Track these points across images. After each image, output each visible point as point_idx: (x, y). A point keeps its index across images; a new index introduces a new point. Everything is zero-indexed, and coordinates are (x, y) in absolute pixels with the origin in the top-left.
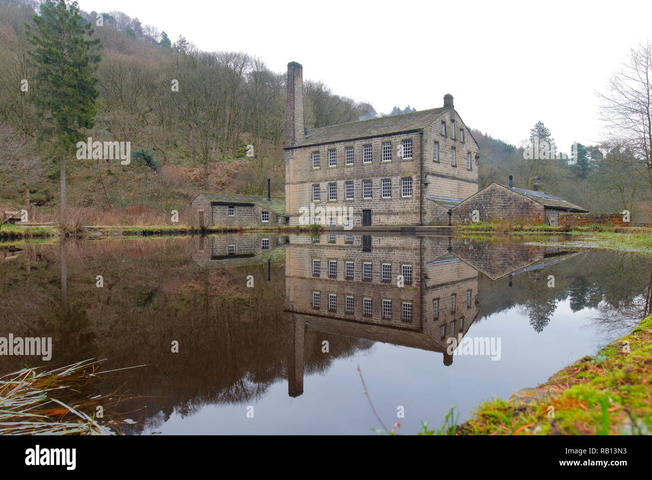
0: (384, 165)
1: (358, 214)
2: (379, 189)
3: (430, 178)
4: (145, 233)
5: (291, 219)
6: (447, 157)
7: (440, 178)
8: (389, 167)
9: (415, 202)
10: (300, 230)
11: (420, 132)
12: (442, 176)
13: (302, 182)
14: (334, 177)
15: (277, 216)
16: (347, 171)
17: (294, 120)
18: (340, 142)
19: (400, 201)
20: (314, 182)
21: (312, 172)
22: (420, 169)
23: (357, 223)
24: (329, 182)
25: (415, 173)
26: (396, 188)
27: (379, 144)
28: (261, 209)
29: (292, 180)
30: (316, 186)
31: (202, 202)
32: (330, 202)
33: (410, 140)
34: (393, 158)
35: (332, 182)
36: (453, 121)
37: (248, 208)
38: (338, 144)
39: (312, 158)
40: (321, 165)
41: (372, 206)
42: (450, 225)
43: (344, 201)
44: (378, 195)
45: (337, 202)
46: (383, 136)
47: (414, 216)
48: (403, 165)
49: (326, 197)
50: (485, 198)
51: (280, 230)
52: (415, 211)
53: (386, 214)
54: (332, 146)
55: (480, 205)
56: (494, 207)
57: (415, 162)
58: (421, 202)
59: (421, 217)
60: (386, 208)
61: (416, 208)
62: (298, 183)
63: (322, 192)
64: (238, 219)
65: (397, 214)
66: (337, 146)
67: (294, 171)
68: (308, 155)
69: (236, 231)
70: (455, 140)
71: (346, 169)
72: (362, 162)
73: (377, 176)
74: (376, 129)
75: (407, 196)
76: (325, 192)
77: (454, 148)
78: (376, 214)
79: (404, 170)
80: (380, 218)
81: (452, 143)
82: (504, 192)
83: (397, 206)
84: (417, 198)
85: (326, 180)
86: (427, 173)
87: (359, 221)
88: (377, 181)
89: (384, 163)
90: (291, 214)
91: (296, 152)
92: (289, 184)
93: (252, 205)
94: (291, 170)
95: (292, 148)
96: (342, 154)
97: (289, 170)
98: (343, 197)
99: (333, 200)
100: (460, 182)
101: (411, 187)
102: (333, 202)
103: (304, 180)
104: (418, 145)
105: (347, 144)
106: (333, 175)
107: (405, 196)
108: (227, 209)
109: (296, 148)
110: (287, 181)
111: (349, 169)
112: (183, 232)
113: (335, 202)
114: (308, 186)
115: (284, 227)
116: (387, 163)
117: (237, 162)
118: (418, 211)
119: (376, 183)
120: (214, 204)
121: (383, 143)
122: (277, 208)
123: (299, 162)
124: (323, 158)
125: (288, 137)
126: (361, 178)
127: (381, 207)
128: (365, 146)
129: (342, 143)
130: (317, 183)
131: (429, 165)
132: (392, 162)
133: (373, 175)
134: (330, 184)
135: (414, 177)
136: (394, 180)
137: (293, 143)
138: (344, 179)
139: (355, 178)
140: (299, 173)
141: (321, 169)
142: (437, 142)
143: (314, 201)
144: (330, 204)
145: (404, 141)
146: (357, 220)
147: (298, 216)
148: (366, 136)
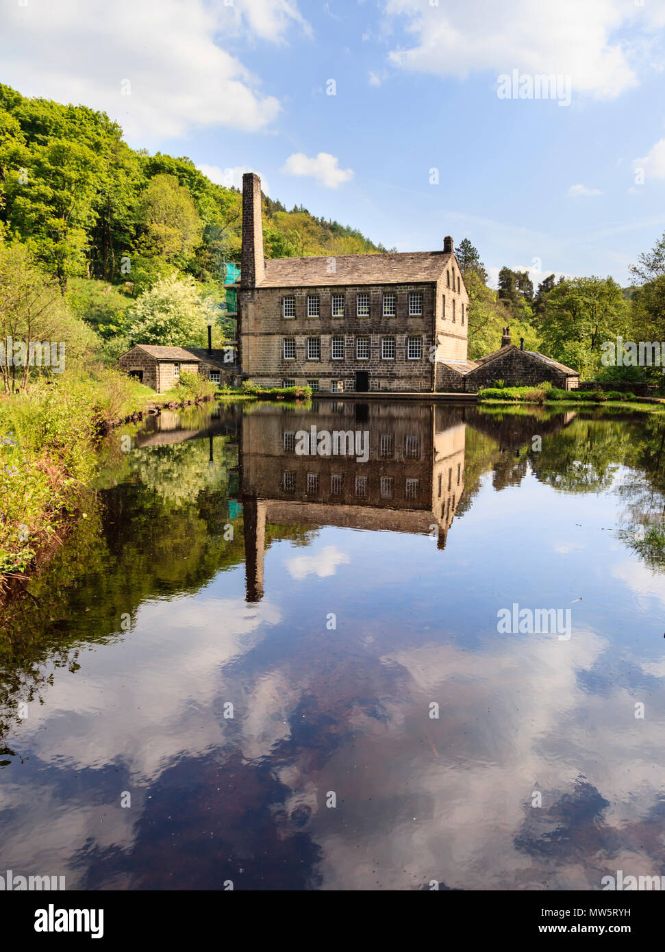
0: (386, 320)
1: (352, 377)
2: (377, 348)
3: (441, 339)
5: (251, 380)
6: (449, 312)
7: (445, 338)
8: (392, 323)
9: (425, 365)
11: (433, 285)
12: (447, 335)
13: (267, 334)
14: (316, 331)
15: (232, 377)
16: (335, 324)
17: (253, 252)
18: (325, 286)
19: (406, 364)
20: (287, 334)
21: (283, 322)
22: (430, 327)
23: (349, 388)
24: (308, 336)
25: (425, 332)
26: (401, 348)
27: (378, 294)
28: (209, 367)
29: (252, 330)
30: (289, 340)
31: (139, 358)
32: (309, 361)
33: (420, 293)
34: (398, 312)
35: (313, 336)
36: (453, 269)
37: (192, 367)
38: (323, 289)
39: (282, 304)
40: (298, 314)
41: (369, 368)
42: (465, 391)
44: (378, 355)
45: (320, 361)
46: (385, 285)
47: (423, 381)
48: (410, 321)
49: (304, 355)
50: (505, 363)
52: (423, 376)
53: (387, 377)
54: (312, 292)
55: (500, 371)
56: (514, 374)
57: (425, 320)
58: (432, 366)
59: (432, 382)
60: (388, 371)
61: (426, 372)
62: (261, 334)
63: (298, 348)
65: (402, 378)
66: (321, 291)
67: (256, 319)
68: (277, 300)
71: (333, 322)
72: (356, 315)
73: (376, 333)
75: (415, 358)
76: (303, 348)
78: (374, 377)
79: (411, 327)
80: (379, 383)
82: (526, 358)
83: (401, 369)
84: (427, 361)
85: (304, 334)
86: (438, 333)
87: (350, 385)
88: (375, 340)
89: (386, 317)
90: (251, 374)
91: (257, 295)
92: (247, 334)
93: (197, 361)
94: (251, 316)
95: (253, 289)
96: (327, 302)
97: (247, 317)
98: (328, 356)
99: (314, 358)
100: (457, 340)
101: (419, 348)
102: (315, 361)
103: (271, 331)
104: (429, 300)
105: (335, 290)
106: (315, 328)
107: (412, 358)
108: (172, 366)
109: (259, 289)
110: (243, 332)
111: (337, 322)
113: (318, 362)
114: (277, 340)
116: (390, 318)
118: (429, 375)
119: (373, 341)
121: (385, 294)
123: (263, 308)
124: (300, 306)
125: (245, 275)
126: (355, 333)
127: (382, 370)
128: (359, 294)
129: (328, 289)
130: (291, 336)
131: (441, 325)
132: (396, 317)
133: (371, 332)
134: (310, 339)
135: (424, 336)
136: (398, 338)
137: (254, 283)
138: (330, 333)
139: (345, 333)
140: (262, 322)
141: (296, 318)
142: (444, 296)
143: (285, 358)
144: (311, 363)
145: (412, 293)
146: (348, 385)
147: (262, 377)
148: (361, 282)
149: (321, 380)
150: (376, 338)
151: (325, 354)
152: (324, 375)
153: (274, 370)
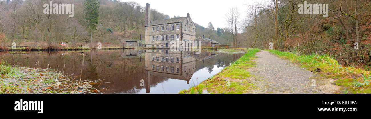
0: (172, 31)
1: (165, 44)
2: (170, 37)
3: (184, 35)
4: (110, 49)
5: (147, 45)
6: (188, 29)
7: (186, 35)
10: (149, 49)
11: (181, 23)
12: (187, 34)
15: (143, 45)
16: (162, 33)
17: (147, 19)
19: (176, 41)
20: (153, 35)
21: (152, 33)
25: (180, 33)
26: (175, 37)
27: (170, 26)
28: (139, 43)
30: (153, 37)
31: (123, 41)
33: (179, 25)
36: (189, 20)
39: (152, 29)
41: (168, 42)
43: (161, 41)
44: (170, 39)
46: (171, 23)
48: (177, 31)
49: (156, 40)
50: (198, 40)
51: (144, 48)
54: (158, 26)
57: (180, 31)
62: (148, 36)
63: (155, 38)
64: (132, 45)
66: (159, 26)
69: (132, 48)
70: (190, 25)
72: (166, 30)
74: (170, 21)
75: (178, 39)
77: (190, 27)
78: (169, 44)
79: (177, 33)
81: (189, 26)
82: (202, 39)
84: (180, 40)
85: (156, 35)
86: (183, 34)
88: (170, 35)
91: (148, 27)
93: (136, 42)
94: (147, 32)
95: (147, 26)
96: (160, 28)
99: (158, 40)
100: (191, 36)
101: (179, 37)
103: (150, 35)
105: (162, 25)
106: (158, 34)
108: (130, 43)
110: (146, 35)
112: (118, 49)
114: (151, 37)
115: (145, 47)
117: (132, 30)
120: (126, 41)
122: (143, 42)
123: (149, 30)
124: (155, 29)
125: (146, 24)
126: (166, 34)
128: (166, 26)
131: (184, 31)
132: (174, 30)
135: (179, 34)
136: (174, 35)
137: (147, 25)
138: (161, 35)
140: (149, 33)
141: (155, 32)
142: (185, 25)
143: (153, 41)
145: (177, 25)
146: (164, 46)
147: (148, 44)
148: (167, 23)
149: (159, 45)
151: (160, 39)
152: (160, 44)
153: (151, 43)
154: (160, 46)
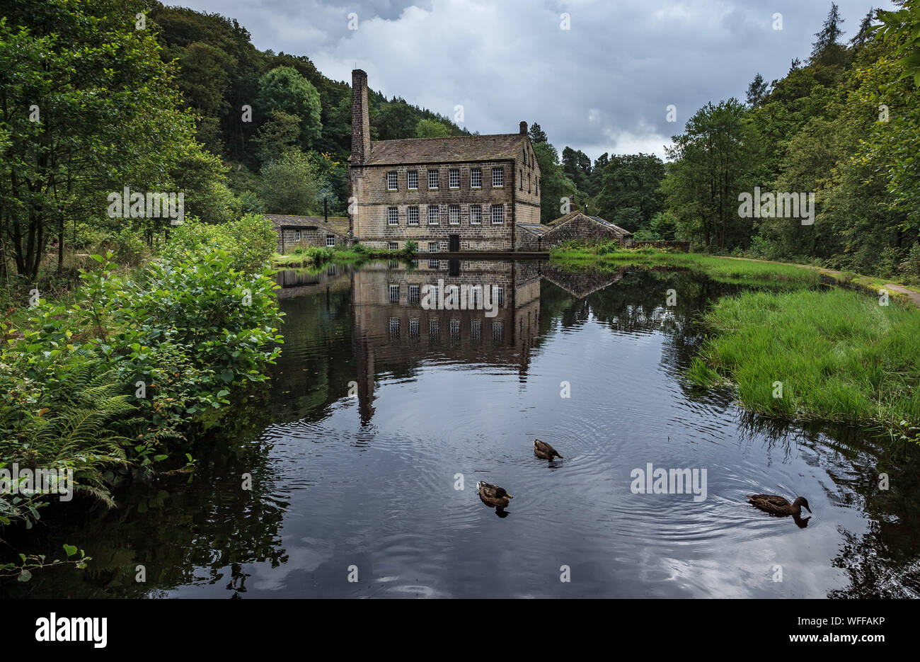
0: (473, 191)
1: (446, 239)
2: (467, 214)
3: (517, 206)
5: (361, 243)
6: (526, 184)
7: (522, 205)
8: (479, 193)
9: (507, 228)
11: (512, 162)
12: (524, 203)
13: (374, 204)
14: (416, 201)
15: (346, 240)
16: (431, 195)
17: (362, 135)
18: (422, 164)
19: (490, 228)
20: (391, 204)
21: (387, 194)
22: (511, 197)
23: (443, 249)
24: (409, 205)
25: (507, 201)
26: (487, 214)
27: (467, 170)
28: (325, 233)
29: (361, 201)
30: (393, 209)
32: (410, 226)
33: (502, 169)
34: (483, 185)
35: (413, 205)
36: (528, 148)
37: (311, 232)
38: (420, 166)
39: (387, 179)
40: (400, 187)
41: (460, 231)
42: (540, 250)
43: (428, 225)
44: (467, 220)
45: (419, 226)
46: (473, 162)
47: (505, 242)
48: (493, 192)
49: (406, 221)
50: (572, 226)
52: (506, 237)
53: (476, 239)
54: (412, 168)
55: (568, 232)
57: (506, 190)
58: (513, 230)
59: (513, 242)
60: (476, 234)
61: (507, 234)
62: (369, 204)
63: (400, 216)
65: (488, 239)
66: (420, 168)
67: (365, 192)
68: (382, 175)
70: (529, 167)
71: (429, 193)
72: (448, 187)
73: (466, 202)
75: (498, 223)
76: (404, 215)
77: (529, 174)
78: (465, 239)
79: (495, 197)
80: (469, 244)
82: (589, 221)
83: (487, 233)
84: (508, 225)
85: (405, 203)
86: (517, 201)
87: (445, 246)
89: (473, 189)
90: (361, 238)
91: (365, 172)
92: (358, 205)
93: (314, 228)
94: (360, 189)
95: (362, 167)
96: (424, 177)
97: (357, 190)
98: (426, 222)
99: (414, 224)
100: (533, 207)
101: (502, 214)
102: (414, 226)
103: (377, 202)
104: (510, 174)
105: (431, 167)
106: (414, 199)
107: (496, 223)
108: (294, 233)
109: (366, 166)
110: (355, 202)
111: (433, 193)
113: (417, 227)
114: (383, 209)
116: (477, 189)
118: (510, 237)
119: (463, 209)
120: (284, 228)
121: (472, 169)
123: (370, 182)
124: (401, 180)
125: (356, 154)
126: (448, 202)
127: (471, 233)
128: (451, 170)
129: (426, 166)
130: (395, 206)
131: (520, 195)
132: (482, 189)
133: (461, 201)
134: (410, 208)
135: (505, 204)
136: (484, 206)
137: (362, 161)
138: (427, 203)
139: (439, 202)
140: (370, 194)
141: (398, 191)
142: (521, 171)
143: (390, 224)
144: (411, 228)
145: (494, 169)
146: (443, 247)
147: (370, 240)
148: (452, 160)
149: (419, 242)
150: (465, 207)
151: (423, 221)
152: (423, 239)
153: (381, 234)
154: (423, 247)
